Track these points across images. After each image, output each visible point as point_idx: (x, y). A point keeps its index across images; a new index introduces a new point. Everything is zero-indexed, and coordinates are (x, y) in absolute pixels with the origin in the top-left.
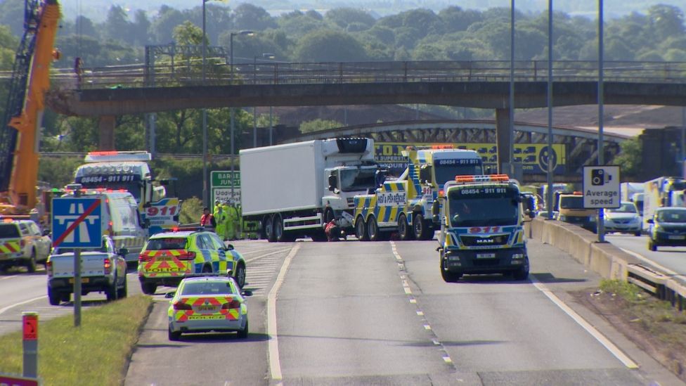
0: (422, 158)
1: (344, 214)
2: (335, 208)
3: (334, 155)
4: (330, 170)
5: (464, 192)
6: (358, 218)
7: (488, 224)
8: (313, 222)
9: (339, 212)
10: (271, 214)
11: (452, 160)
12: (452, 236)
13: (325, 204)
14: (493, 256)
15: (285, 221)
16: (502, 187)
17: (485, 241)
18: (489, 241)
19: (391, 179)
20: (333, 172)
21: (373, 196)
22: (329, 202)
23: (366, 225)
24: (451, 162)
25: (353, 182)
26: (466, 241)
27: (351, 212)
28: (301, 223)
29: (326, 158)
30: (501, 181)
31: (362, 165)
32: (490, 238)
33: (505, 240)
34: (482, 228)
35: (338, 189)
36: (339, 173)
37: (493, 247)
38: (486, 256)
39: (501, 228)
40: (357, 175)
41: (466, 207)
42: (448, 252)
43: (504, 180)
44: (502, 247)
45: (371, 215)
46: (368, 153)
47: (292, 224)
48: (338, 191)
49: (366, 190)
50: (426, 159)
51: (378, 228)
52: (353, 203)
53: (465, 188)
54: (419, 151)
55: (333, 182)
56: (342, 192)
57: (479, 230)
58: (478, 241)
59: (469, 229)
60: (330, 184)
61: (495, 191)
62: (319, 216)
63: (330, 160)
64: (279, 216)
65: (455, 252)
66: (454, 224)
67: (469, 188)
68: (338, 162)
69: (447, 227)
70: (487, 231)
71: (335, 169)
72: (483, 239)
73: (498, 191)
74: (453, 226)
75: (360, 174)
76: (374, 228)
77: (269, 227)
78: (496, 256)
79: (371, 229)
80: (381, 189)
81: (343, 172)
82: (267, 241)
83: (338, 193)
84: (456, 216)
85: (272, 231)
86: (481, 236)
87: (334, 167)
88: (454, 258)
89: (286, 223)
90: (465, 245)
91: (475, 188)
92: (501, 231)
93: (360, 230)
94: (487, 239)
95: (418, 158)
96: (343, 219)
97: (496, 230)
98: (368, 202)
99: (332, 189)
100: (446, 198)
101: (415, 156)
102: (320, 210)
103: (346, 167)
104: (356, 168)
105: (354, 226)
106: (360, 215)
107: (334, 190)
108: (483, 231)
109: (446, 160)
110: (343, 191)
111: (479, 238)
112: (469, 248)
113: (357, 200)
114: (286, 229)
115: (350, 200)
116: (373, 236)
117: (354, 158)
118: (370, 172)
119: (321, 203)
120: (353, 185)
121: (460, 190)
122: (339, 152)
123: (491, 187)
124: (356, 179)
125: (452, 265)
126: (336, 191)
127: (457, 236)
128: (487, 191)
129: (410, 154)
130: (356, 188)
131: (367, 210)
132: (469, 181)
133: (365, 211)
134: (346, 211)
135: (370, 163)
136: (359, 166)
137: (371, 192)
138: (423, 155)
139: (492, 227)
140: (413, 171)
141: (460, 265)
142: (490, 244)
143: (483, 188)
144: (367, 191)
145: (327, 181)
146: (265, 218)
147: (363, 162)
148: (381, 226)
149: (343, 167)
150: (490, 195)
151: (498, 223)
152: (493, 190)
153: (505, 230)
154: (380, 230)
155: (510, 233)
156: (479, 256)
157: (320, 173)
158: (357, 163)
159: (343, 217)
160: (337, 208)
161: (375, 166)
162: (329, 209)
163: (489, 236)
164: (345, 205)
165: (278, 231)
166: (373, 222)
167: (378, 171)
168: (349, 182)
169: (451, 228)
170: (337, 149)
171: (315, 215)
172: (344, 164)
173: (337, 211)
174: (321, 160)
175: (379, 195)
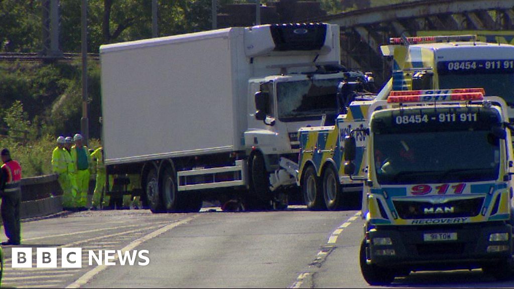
0: (417, 60)
1: (283, 162)
2: (266, 151)
3: (265, 54)
4: (257, 81)
5: (399, 121)
6: (304, 169)
7: (444, 178)
8: (230, 176)
9: (275, 159)
10: (155, 161)
11: (471, 62)
12: (378, 200)
13: (249, 144)
14: (454, 236)
15: (180, 173)
16: (470, 111)
17: (439, 209)
18: (447, 209)
19: (366, 97)
20: (265, 86)
21: (330, 128)
22: (256, 141)
23: (320, 181)
24: (468, 67)
25: (298, 105)
26: (403, 209)
27: (295, 158)
28: (208, 178)
29: (252, 60)
30: (470, 99)
31: (317, 72)
32: (449, 204)
33: (475, 206)
34: (433, 186)
35: (272, 116)
36: (274, 87)
37: (452, 221)
38: (440, 237)
39: (468, 185)
40: (305, 90)
41: (407, 149)
42: (373, 230)
43: (474, 97)
44: (469, 220)
45: (328, 163)
46: (329, 50)
47: (192, 180)
48: (273, 120)
49: (320, 118)
50: (423, 59)
51: (341, 186)
52: (298, 143)
53: (402, 113)
54: (411, 47)
55: (264, 104)
56: (279, 123)
57: (428, 189)
58: (426, 210)
59: (409, 188)
60: (258, 108)
61: (458, 117)
62: (239, 165)
63: (259, 64)
64: (170, 164)
65: (385, 230)
66: (382, 179)
67: (410, 114)
68: (274, 67)
69: (370, 184)
70: (442, 190)
71: (267, 79)
72: (436, 206)
73: (463, 118)
74: (380, 183)
75: (313, 87)
76: (333, 187)
77: (153, 184)
78: (458, 236)
79: (329, 188)
80: (345, 116)
81: (280, 84)
82: (149, 211)
83: (273, 124)
84: (387, 163)
85: (157, 193)
86: (432, 201)
87: (264, 77)
88: (384, 241)
89: (182, 178)
90: (402, 217)
91: (421, 113)
92: (468, 192)
93: (309, 190)
94: (443, 206)
95: (410, 60)
96: (281, 171)
97: (459, 190)
98: (322, 138)
99: (261, 117)
100: (367, 132)
101: (405, 54)
102: (240, 154)
103: (287, 77)
104: (304, 77)
105: (298, 184)
106: (308, 164)
107: (264, 119)
108: (434, 191)
109: (460, 62)
110: (282, 120)
111: (429, 205)
112: (409, 222)
113: (305, 136)
114: (181, 188)
115: (292, 136)
116: (331, 202)
117: (303, 59)
118: (330, 84)
119: (242, 142)
120: (299, 109)
121: (393, 117)
122: (276, 49)
123: (450, 111)
124: (304, 97)
125: (378, 253)
126: (269, 120)
127: (387, 199)
128: (442, 118)
129: (396, 51)
130: (305, 114)
131: (321, 154)
132: (411, 100)
133: (317, 157)
134: (287, 156)
135: (331, 68)
136: (310, 75)
137: (331, 121)
138: (419, 52)
139: (451, 185)
140: (400, 83)
141: (393, 253)
142: (448, 215)
143: (436, 113)
144: (324, 119)
145: (252, 102)
146: (144, 169)
147: (318, 67)
148: (345, 182)
149: (281, 77)
150: (447, 126)
151: (464, 177)
152: (454, 116)
153: (474, 189)
154: (345, 190)
155: (485, 195)
156: (428, 237)
157: (241, 88)
158: (306, 69)
159: (281, 168)
160: (271, 152)
161: (340, 75)
162: (257, 152)
163: (446, 200)
164: (286, 146)
165: (168, 192)
166: (333, 175)
167: (342, 84)
168: (292, 103)
169: (377, 185)
170: (271, 43)
171: (232, 163)
172: (284, 71)
173: (270, 156)
174: (244, 64)
175: (343, 126)
